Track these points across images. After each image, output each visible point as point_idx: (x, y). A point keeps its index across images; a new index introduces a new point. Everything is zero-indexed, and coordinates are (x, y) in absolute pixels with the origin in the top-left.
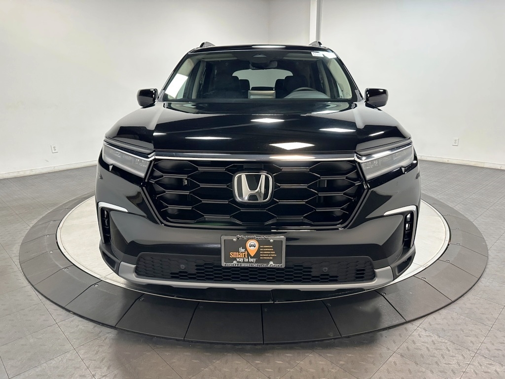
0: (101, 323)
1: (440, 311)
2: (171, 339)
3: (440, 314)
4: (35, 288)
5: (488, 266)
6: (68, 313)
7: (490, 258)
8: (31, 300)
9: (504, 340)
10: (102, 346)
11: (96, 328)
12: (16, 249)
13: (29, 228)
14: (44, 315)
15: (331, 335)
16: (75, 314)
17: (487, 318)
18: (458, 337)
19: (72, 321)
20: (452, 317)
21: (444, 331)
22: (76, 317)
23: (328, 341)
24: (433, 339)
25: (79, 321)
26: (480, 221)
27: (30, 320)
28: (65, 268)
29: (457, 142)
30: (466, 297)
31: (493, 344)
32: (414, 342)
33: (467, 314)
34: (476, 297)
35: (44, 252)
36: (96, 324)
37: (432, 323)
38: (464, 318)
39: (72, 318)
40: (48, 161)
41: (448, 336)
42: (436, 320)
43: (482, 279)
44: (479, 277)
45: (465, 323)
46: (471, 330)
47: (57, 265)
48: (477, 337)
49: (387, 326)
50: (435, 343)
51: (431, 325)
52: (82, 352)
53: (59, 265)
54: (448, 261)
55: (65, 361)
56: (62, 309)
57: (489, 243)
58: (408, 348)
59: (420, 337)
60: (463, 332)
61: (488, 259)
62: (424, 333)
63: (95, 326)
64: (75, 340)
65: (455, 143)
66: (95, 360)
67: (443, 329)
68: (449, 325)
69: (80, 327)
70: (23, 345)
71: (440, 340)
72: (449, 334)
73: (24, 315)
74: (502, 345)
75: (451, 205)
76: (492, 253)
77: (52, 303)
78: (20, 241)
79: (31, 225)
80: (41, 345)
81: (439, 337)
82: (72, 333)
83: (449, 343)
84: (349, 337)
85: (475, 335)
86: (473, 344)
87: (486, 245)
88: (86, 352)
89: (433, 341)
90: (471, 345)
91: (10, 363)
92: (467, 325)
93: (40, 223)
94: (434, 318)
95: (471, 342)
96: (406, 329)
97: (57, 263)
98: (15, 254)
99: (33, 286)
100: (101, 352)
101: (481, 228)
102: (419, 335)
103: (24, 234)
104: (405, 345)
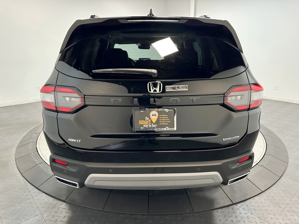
0: (57, 198)
1: (254, 198)
2: (96, 210)
3: (254, 199)
4: (22, 175)
5: (287, 169)
6: (39, 191)
7: (289, 164)
8: (20, 183)
9: (290, 218)
10: (57, 212)
11: (54, 201)
12: (14, 151)
13: (22, 137)
14: (26, 192)
15: (188, 211)
16: (43, 192)
17: (282, 203)
18: (263, 215)
19: (41, 196)
20: (261, 202)
21: (255, 210)
22: (44, 194)
23: (185, 214)
24: (248, 215)
25: (45, 196)
26: (285, 139)
27: (18, 195)
28: (40, 164)
29: (277, 87)
30: (271, 188)
31: (284, 220)
32: (236, 217)
33: (271, 200)
34: (277, 189)
35: (29, 153)
36: (54, 199)
37: (248, 205)
38: (268, 202)
39: (41, 195)
40: (35, 96)
41: (257, 214)
42: (251, 203)
43: (282, 177)
44: (280, 177)
45: (269, 206)
46: (271, 211)
47: (35, 162)
48: (275, 215)
49: (221, 206)
50: (249, 218)
51: (248, 206)
52: (45, 216)
53: (36, 162)
54: (262, 166)
55: (35, 221)
56: (36, 189)
57: (290, 153)
58: (232, 221)
59: (240, 214)
60: (267, 211)
61: (288, 164)
62: (243, 211)
63: (54, 200)
64: (42, 208)
65: (276, 88)
66: (52, 221)
67: (255, 209)
68: (259, 207)
69: (46, 200)
70: (13, 210)
71: (252, 216)
72: (258, 213)
73: (15, 192)
74: (290, 221)
75: (269, 128)
76: (290, 161)
77: (31, 185)
78: (16, 145)
79: (23, 136)
80: (23, 211)
81: (252, 214)
82: (41, 203)
83: (257, 218)
84: (198, 212)
85: (274, 214)
86: (272, 219)
87: (288, 155)
88: (47, 216)
89: (248, 217)
90: (270, 220)
91: (5, 221)
92: (269, 207)
93: (28, 135)
94: (250, 201)
95: (271, 218)
96: (232, 208)
97: (35, 160)
98: (13, 153)
99: (21, 174)
100: (56, 216)
101: (286, 144)
102: (240, 213)
103: (19, 141)
104: (231, 218)
